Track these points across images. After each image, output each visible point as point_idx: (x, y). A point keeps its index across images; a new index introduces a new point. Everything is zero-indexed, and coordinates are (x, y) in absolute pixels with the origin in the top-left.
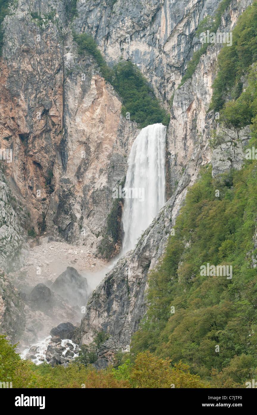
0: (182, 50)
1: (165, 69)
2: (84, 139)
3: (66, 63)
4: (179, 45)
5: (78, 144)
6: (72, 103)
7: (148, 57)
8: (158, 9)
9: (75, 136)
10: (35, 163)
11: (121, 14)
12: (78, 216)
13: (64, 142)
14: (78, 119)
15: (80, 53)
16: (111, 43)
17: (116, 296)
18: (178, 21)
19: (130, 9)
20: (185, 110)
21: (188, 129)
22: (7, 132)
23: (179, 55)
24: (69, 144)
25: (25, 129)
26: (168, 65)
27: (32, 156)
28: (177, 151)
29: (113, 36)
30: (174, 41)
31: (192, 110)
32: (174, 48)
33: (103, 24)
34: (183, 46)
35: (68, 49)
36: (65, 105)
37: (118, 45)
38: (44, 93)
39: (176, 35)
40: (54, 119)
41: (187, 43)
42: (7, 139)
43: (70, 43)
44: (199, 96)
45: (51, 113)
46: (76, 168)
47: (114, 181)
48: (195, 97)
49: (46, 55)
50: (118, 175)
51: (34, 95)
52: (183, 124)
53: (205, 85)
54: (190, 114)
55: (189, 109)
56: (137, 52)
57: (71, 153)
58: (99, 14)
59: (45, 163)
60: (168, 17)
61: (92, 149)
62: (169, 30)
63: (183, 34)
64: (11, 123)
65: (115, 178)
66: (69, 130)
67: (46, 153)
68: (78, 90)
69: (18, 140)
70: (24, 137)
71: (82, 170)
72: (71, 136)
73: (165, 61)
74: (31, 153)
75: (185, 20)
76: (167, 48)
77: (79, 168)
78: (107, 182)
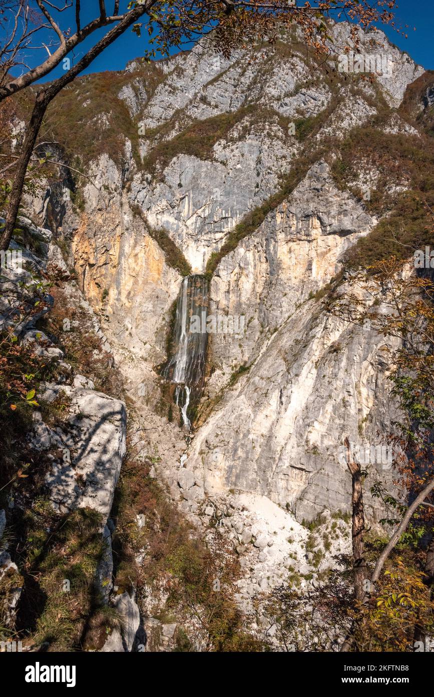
0: (197, 226)
1: (184, 236)
2: (134, 274)
3: (125, 222)
4: (196, 222)
5: (129, 276)
6: (127, 249)
7: (175, 226)
8: (184, 197)
9: (127, 270)
10: (96, 284)
11: (160, 196)
12: (129, 326)
13: (118, 273)
14: (130, 260)
15: (134, 216)
16: (151, 213)
17: (242, 445)
18: (199, 208)
19: (167, 194)
20: (229, 272)
21: (231, 286)
22: (81, 262)
23: (195, 228)
24: (123, 276)
25: (92, 261)
26: (186, 233)
27: (95, 279)
28: (218, 299)
29: (153, 209)
30: (193, 219)
31: (234, 273)
32: (192, 224)
33: (146, 201)
34: (199, 223)
35: (125, 213)
36: (121, 248)
37: (155, 215)
38: (108, 239)
39: (195, 215)
40: (112, 257)
41: (201, 222)
42: (82, 266)
43: (126, 207)
44: (242, 265)
45: (111, 252)
46: (126, 293)
47: (160, 308)
48: (237, 265)
49: (111, 214)
50: (162, 304)
51: (100, 239)
52: (226, 281)
53: (248, 259)
54: (232, 275)
55: (232, 272)
56: (168, 222)
57: (124, 282)
58: (145, 194)
59: (104, 286)
60: (191, 203)
61: (140, 282)
62: (191, 212)
63: (200, 216)
64: (85, 256)
65: (159, 305)
66: (123, 266)
67: (104, 278)
68: (132, 242)
69: (87, 268)
70: (91, 266)
71: (132, 295)
72: (125, 271)
73: (185, 231)
74: (95, 277)
75: (203, 208)
76: (189, 223)
77: (129, 293)
78: (154, 307)
